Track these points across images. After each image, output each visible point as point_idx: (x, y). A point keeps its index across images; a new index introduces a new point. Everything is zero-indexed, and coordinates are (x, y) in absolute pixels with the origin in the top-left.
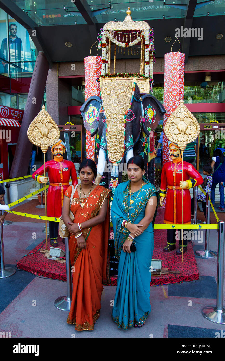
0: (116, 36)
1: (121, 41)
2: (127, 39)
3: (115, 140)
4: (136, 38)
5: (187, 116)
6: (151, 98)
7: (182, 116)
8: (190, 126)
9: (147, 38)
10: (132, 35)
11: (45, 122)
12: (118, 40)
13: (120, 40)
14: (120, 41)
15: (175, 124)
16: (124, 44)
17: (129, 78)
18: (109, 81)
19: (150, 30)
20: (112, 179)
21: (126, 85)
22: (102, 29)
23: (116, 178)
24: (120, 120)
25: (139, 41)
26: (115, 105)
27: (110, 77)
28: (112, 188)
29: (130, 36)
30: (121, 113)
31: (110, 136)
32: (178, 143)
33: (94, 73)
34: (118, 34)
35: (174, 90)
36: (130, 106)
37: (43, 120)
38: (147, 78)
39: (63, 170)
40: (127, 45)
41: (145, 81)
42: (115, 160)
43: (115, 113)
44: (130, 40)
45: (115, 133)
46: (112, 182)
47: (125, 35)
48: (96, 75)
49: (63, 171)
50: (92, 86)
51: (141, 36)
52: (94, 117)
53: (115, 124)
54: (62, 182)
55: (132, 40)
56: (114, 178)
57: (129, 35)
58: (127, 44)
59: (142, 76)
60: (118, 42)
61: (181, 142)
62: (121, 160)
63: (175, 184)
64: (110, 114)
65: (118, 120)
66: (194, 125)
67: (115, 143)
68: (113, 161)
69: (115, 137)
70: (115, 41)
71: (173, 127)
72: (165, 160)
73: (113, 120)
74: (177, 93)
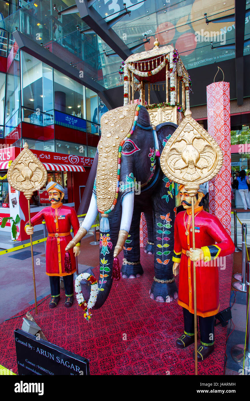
0: (138, 66)
1: (143, 71)
2: (149, 67)
3: (103, 181)
4: (159, 64)
7: (189, 137)
8: (204, 154)
9: (171, 61)
10: (154, 61)
11: (27, 162)
12: (140, 70)
15: (177, 151)
16: (146, 73)
17: (154, 110)
19: (174, 52)
20: (101, 235)
21: (127, 109)
23: (106, 233)
24: (113, 153)
26: (109, 135)
28: (102, 246)
29: (153, 63)
30: (114, 145)
34: (139, 64)
36: (129, 135)
37: (25, 161)
38: (173, 106)
39: (59, 218)
40: (150, 73)
41: (172, 111)
42: (103, 209)
43: (107, 145)
44: (153, 68)
46: (102, 238)
47: (147, 63)
49: (58, 220)
51: (165, 60)
53: (106, 160)
54: (58, 232)
55: (155, 67)
56: (104, 233)
57: (151, 62)
60: (140, 72)
61: (189, 181)
62: (111, 209)
63: (189, 248)
64: (102, 147)
65: (111, 154)
67: (103, 186)
69: (103, 177)
70: (137, 72)
71: (174, 157)
73: (105, 155)
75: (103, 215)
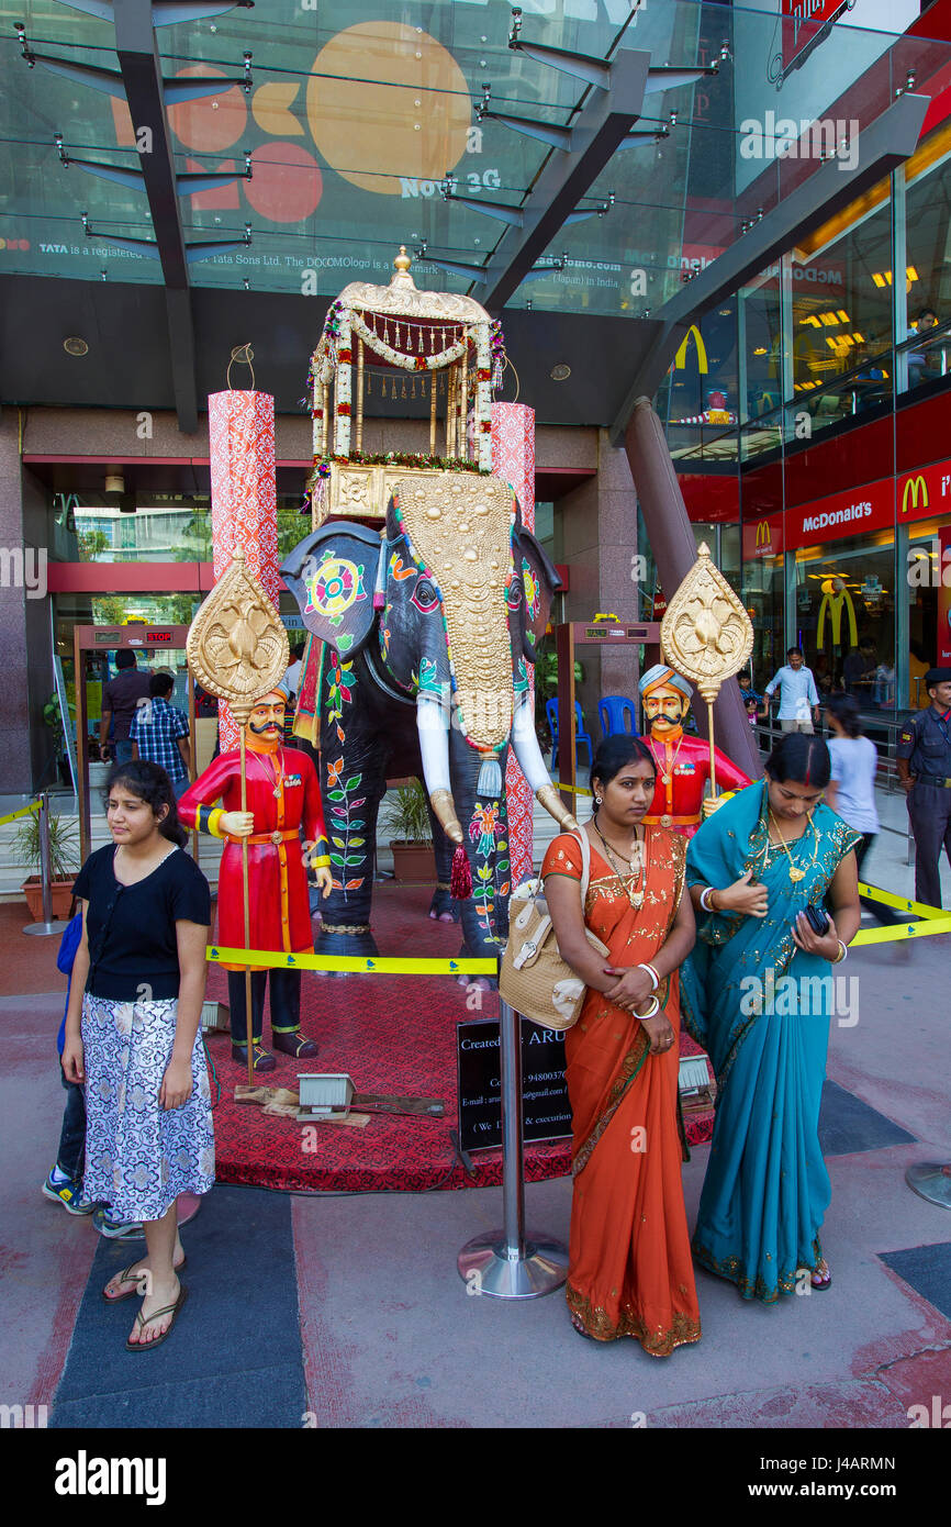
0: (386, 331)
1: (402, 350)
2: (421, 344)
3: (487, 672)
4: (450, 343)
5: (720, 595)
7: (708, 595)
8: (728, 628)
9: (484, 349)
10: (438, 333)
11: (246, 608)
12: (392, 345)
13: (398, 345)
14: (397, 350)
15: (690, 620)
16: (411, 360)
18: (362, 477)
19: (492, 327)
20: (478, 806)
21: (490, 490)
22: (339, 303)
24: (495, 604)
25: (459, 354)
26: (471, 555)
27: (367, 463)
28: (480, 835)
29: (432, 336)
30: (494, 583)
31: (467, 657)
32: (701, 678)
33: (248, 447)
34: (391, 327)
36: (512, 561)
39: (287, 784)
40: (421, 362)
42: (489, 739)
43: (476, 581)
44: (432, 350)
45: (485, 650)
46: (481, 815)
47: (415, 332)
48: (253, 454)
49: (286, 788)
51: (466, 340)
52: (346, 595)
53: (480, 619)
54: (282, 829)
55: (438, 350)
56: (486, 800)
57: (427, 333)
58: (420, 360)
60: (392, 351)
61: (707, 675)
62: (506, 740)
63: (670, 809)
64: (456, 583)
65: (488, 605)
66: (737, 623)
67: (489, 684)
68: (482, 745)
69: (486, 661)
70: (381, 348)
71: (685, 631)
73: (471, 605)
75: (487, 755)
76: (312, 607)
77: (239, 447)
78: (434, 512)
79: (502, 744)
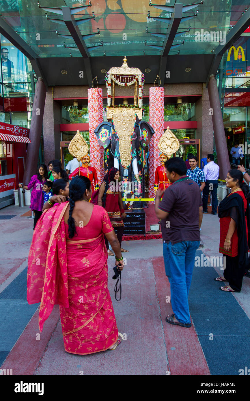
1: (122, 82)
2: (126, 81)
3: (126, 152)
4: (132, 80)
5: (172, 136)
6: (145, 123)
7: (169, 137)
8: (173, 143)
9: (140, 80)
10: (130, 78)
11: (79, 141)
12: (119, 81)
13: (121, 81)
14: (121, 82)
15: (164, 142)
16: (124, 84)
17: (128, 108)
18: (113, 110)
19: (142, 75)
20: (124, 178)
21: (131, 116)
22: (108, 73)
23: (126, 177)
24: (128, 139)
25: (134, 82)
26: (124, 129)
27: (114, 107)
29: (128, 79)
30: (129, 135)
31: (122, 149)
32: (167, 153)
33: (96, 101)
34: (119, 77)
35: (157, 115)
36: (134, 130)
37: (78, 140)
38: (140, 108)
39: (90, 173)
40: (126, 85)
41: (139, 110)
42: (126, 165)
43: (125, 134)
44: (128, 82)
45: (125, 148)
46: (124, 180)
47: (124, 78)
48: (97, 103)
49: (89, 174)
50: (94, 111)
51: (136, 79)
52: (106, 136)
55: (130, 82)
56: (125, 177)
57: (127, 78)
58: (126, 84)
59: (137, 107)
60: (120, 83)
61: (168, 153)
62: (129, 165)
63: (164, 180)
64: (121, 135)
66: (176, 142)
67: (126, 154)
68: (124, 166)
69: (126, 150)
70: (117, 82)
71: (163, 144)
72: (151, 167)
73: (124, 139)
74: (160, 117)
75: (125, 168)
76: (100, 139)
77: (94, 101)
78: (119, 121)
79: (129, 166)
